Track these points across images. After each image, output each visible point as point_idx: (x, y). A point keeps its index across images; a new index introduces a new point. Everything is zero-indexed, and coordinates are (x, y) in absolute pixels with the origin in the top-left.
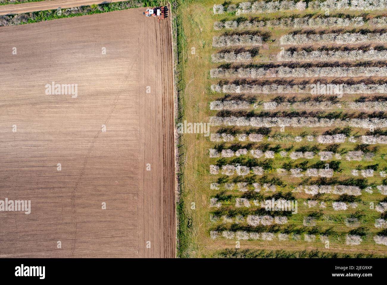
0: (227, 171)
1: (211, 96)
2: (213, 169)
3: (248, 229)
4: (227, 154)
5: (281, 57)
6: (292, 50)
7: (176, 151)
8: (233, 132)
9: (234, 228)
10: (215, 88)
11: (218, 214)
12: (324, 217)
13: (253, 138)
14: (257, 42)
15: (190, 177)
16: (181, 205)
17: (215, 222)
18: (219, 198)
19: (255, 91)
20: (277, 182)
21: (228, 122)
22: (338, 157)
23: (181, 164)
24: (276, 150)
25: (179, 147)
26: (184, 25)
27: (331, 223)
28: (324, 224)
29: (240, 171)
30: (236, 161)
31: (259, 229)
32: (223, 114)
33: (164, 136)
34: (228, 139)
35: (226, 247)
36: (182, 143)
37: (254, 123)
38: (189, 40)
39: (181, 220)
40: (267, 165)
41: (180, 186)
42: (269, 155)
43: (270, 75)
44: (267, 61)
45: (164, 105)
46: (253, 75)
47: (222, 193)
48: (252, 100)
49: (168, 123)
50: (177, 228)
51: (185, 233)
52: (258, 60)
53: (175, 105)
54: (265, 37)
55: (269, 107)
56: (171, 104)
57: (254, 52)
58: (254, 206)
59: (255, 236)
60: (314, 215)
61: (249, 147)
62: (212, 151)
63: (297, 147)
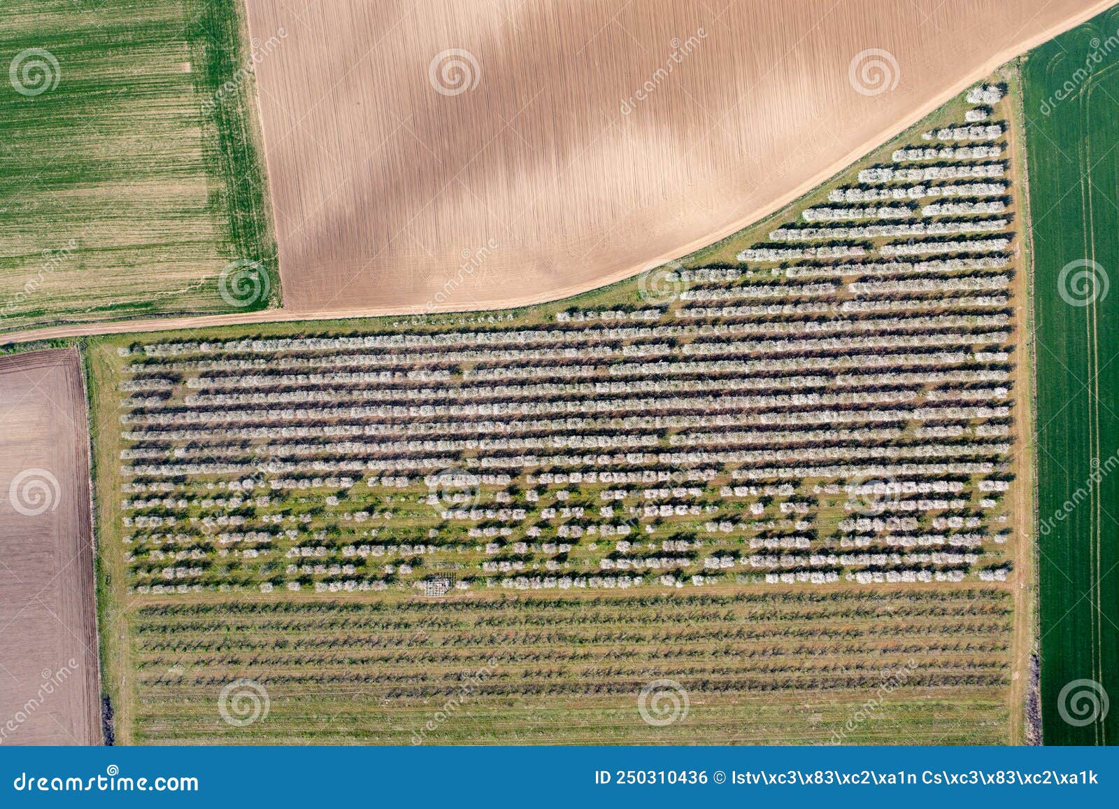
0: (141, 522)
1: (124, 444)
2: (127, 521)
3: (167, 583)
4: (140, 505)
5: (189, 402)
6: (205, 392)
7: (91, 503)
8: (147, 481)
9: (154, 583)
10: (126, 435)
11: (136, 569)
12: (243, 566)
13: (165, 488)
14: (163, 386)
15: (107, 529)
16: (99, 561)
17: (133, 578)
18: (136, 552)
19: (164, 437)
20: (195, 532)
21: (140, 471)
22: (249, 503)
23: (97, 518)
24: (190, 499)
25: (94, 499)
26: (94, 367)
27: (250, 572)
28: (244, 574)
29: (154, 523)
30: (154, 512)
31: (176, 583)
32: (138, 463)
33: (79, 488)
34: (139, 488)
35: (147, 603)
36: (98, 495)
37: (165, 471)
38: (100, 383)
39: (99, 578)
40: (183, 515)
41: (97, 541)
42: (182, 504)
43: (179, 420)
44: (179, 403)
45: (78, 454)
46: (163, 420)
47: (141, 546)
48: (167, 446)
49: (82, 474)
50: (95, 587)
51: (104, 591)
52: (171, 403)
53: (89, 454)
54: (176, 379)
55: (179, 453)
56: (85, 453)
57: (166, 395)
58: (172, 560)
59: (172, 590)
60: (231, 566)
61: (164, 496)
62: (125, 502)
63: (213, 494)
